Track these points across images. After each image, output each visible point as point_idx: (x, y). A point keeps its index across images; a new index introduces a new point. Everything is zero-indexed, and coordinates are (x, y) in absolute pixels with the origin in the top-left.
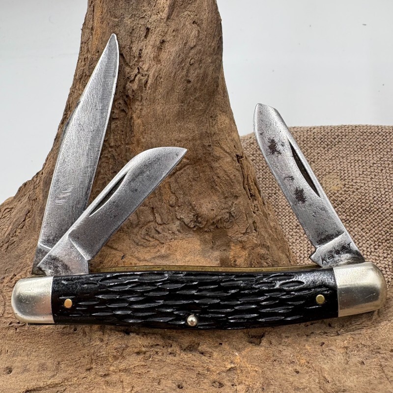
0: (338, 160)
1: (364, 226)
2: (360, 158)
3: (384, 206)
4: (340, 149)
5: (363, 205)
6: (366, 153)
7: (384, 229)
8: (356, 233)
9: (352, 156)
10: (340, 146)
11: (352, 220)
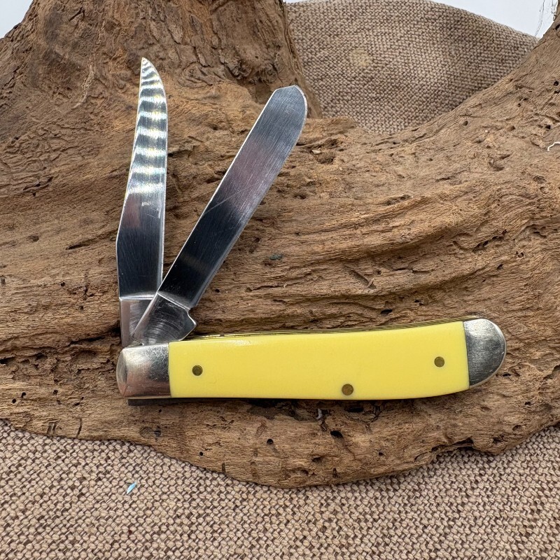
0: (363, 33)
1: (394, 104)
2: (387, 30)
3: (413, 82)
4: (366, 21)
5: (393, 81)
6: (393, 25)
7: (413, 106)
8: (386, 111)
9: (378, 28)
10: (365, 17)
11: (382, 98)
